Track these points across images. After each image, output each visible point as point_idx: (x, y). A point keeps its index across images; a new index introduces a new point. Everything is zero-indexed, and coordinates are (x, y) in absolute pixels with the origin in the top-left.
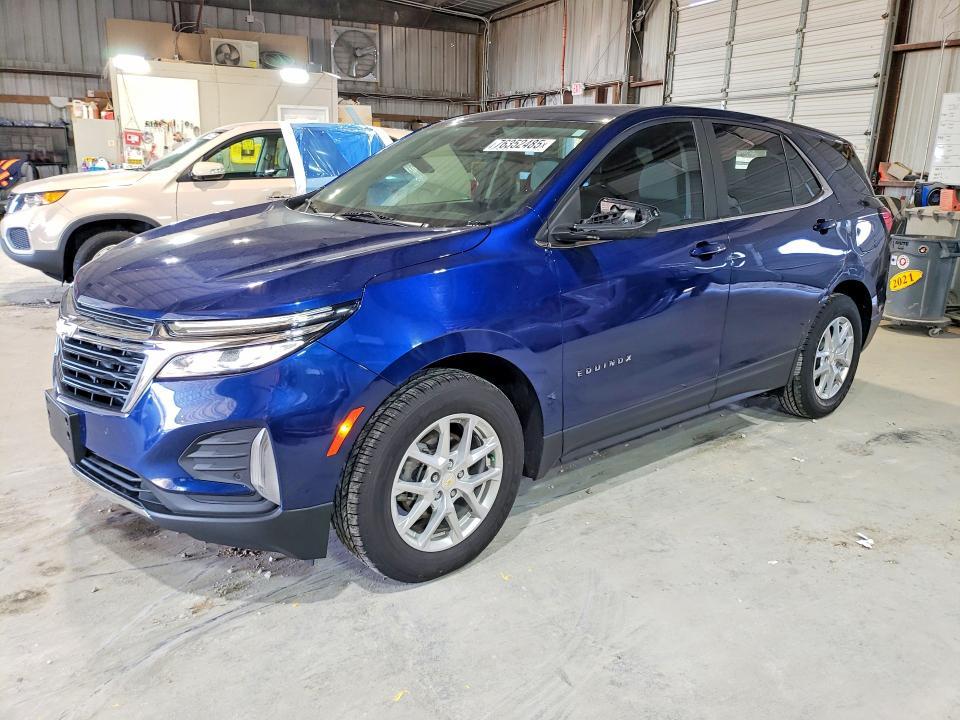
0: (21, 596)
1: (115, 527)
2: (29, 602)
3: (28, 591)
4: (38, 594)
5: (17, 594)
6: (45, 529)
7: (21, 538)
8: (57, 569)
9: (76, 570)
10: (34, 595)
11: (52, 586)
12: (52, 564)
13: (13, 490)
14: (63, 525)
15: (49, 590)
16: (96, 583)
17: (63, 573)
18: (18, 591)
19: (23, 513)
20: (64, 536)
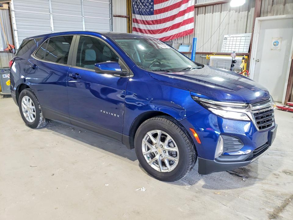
0: (288, 174)
1: (249, 175)
2: (287, 172)
3: (286, 174)
4: (284, 172)
5: (289, 175)
6: (266, 187)
7: (275, 189)
8: (275, 174)
9: (271, 171)
10: (285, 172)
11: (280, 172)
12: (275, 176)
13: (260, 209)
14: (260, 185)
15: (281, 171)
16: (270, 167)
17: (275, 173)
18: (288, 175)
19: (266, 197)
20: (263, 181)
